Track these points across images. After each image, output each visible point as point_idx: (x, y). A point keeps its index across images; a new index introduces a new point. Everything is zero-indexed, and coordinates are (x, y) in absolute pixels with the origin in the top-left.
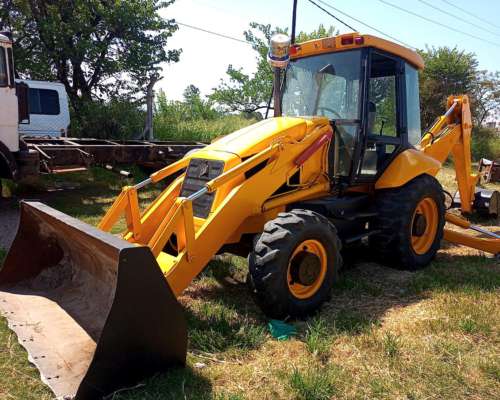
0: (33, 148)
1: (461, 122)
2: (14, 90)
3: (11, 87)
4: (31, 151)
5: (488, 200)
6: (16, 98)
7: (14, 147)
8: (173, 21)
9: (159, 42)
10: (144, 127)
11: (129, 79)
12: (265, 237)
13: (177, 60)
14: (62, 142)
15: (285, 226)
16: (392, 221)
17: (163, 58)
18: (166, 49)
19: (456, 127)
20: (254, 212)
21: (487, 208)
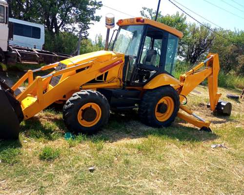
0: (15, 51)
1: (212, 67)
2: (7, 25)
3: (6, 23)
4: (13, 52)
5: (223, 106)
6: (8, 29)
7: (5, 49)
8: (101, 2)
9: (92, 12)
10: (76, 49)
11: (78, 27)
12: (72, 98)
13: (99, 21)
14: (32, 51)
15: (79, 95)
16: (146, 104)
17: (93, 19)
18: (95, 15)
19: (210, 68)
20: (76, 88)
21: (222, 110)
